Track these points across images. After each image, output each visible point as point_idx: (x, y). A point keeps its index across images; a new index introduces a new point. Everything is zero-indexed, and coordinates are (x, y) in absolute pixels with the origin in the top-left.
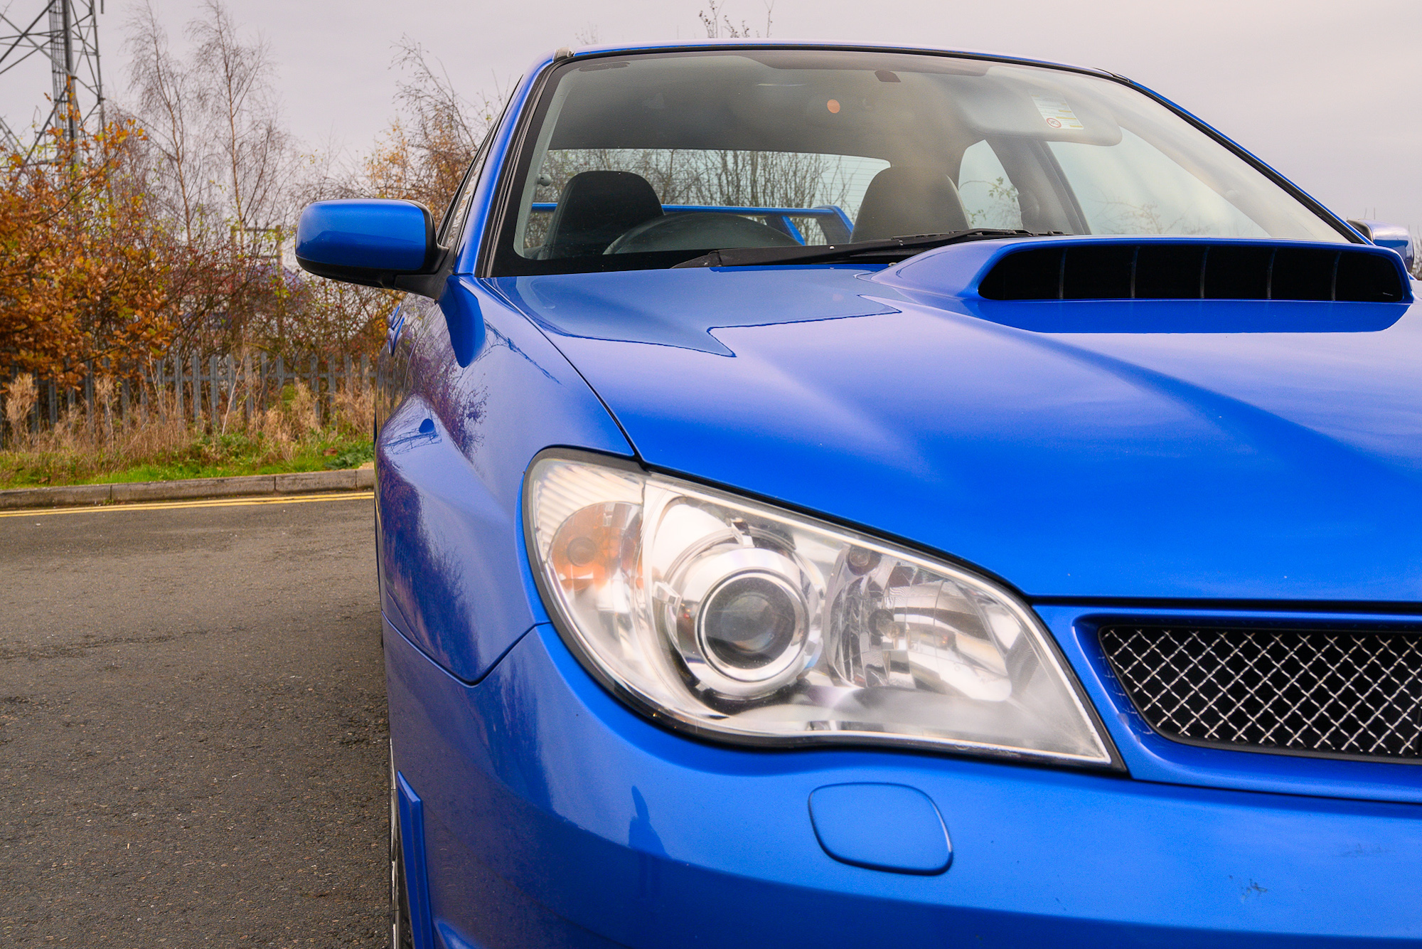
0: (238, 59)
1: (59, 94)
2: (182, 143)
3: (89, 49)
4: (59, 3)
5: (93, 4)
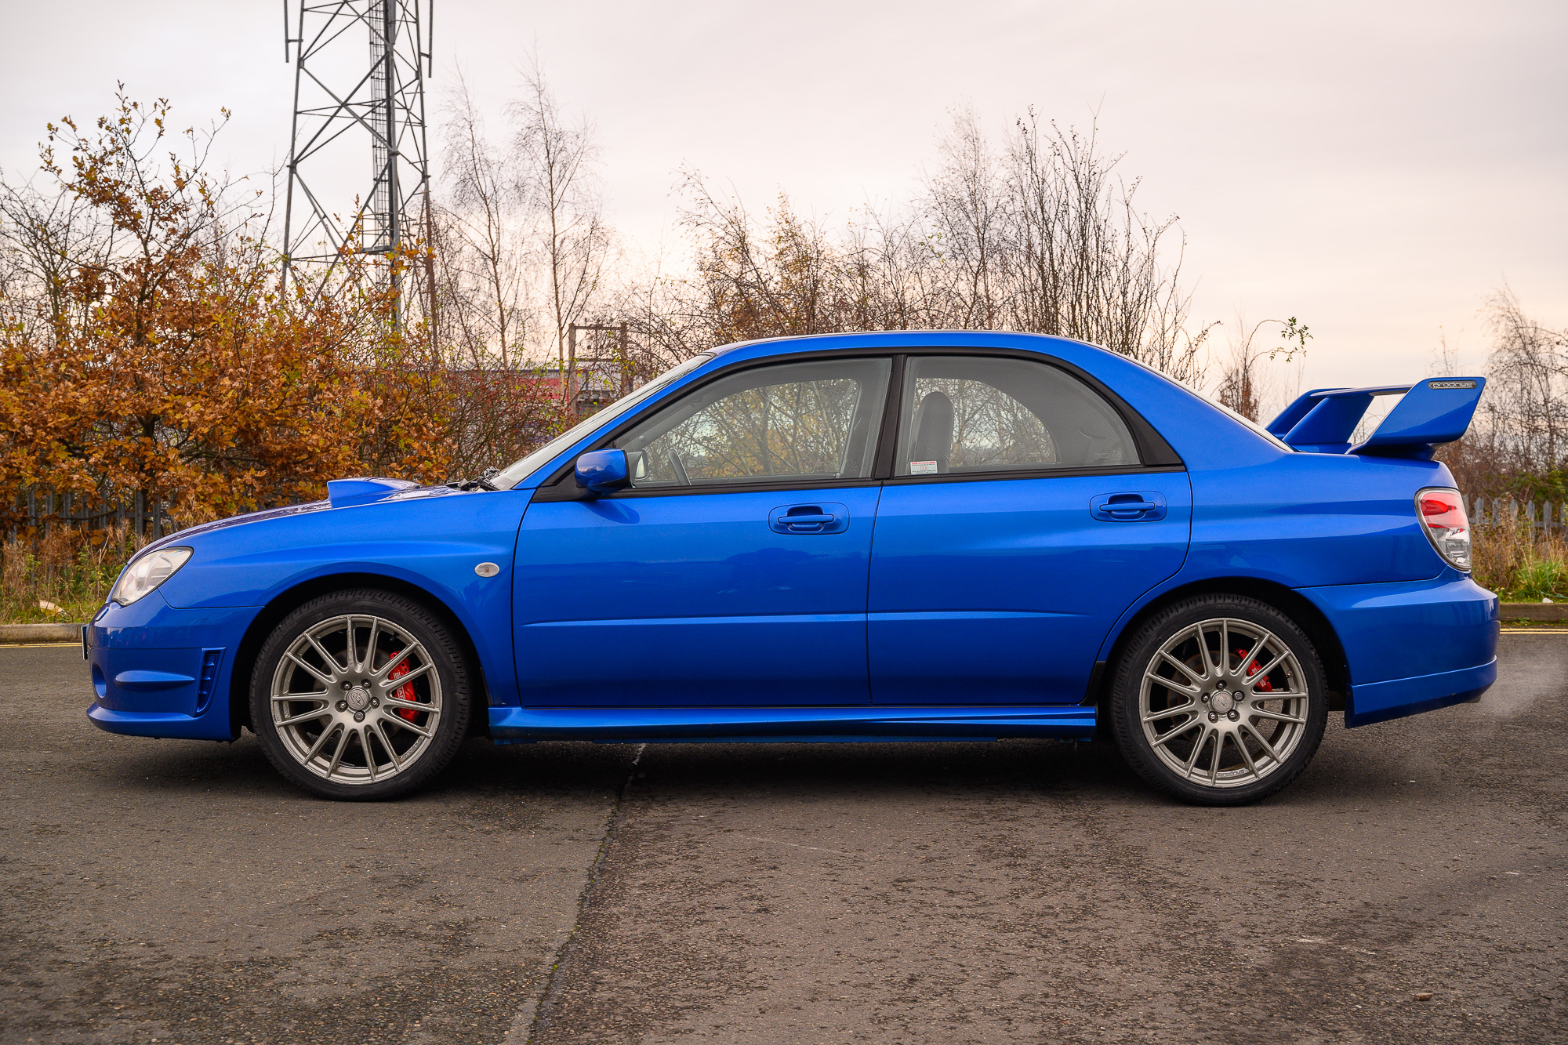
0: (560, 145)
1: (380, 172)
2: (498, 240)
3: (413, 119)
4: (382, 68)
5: (419, 66)
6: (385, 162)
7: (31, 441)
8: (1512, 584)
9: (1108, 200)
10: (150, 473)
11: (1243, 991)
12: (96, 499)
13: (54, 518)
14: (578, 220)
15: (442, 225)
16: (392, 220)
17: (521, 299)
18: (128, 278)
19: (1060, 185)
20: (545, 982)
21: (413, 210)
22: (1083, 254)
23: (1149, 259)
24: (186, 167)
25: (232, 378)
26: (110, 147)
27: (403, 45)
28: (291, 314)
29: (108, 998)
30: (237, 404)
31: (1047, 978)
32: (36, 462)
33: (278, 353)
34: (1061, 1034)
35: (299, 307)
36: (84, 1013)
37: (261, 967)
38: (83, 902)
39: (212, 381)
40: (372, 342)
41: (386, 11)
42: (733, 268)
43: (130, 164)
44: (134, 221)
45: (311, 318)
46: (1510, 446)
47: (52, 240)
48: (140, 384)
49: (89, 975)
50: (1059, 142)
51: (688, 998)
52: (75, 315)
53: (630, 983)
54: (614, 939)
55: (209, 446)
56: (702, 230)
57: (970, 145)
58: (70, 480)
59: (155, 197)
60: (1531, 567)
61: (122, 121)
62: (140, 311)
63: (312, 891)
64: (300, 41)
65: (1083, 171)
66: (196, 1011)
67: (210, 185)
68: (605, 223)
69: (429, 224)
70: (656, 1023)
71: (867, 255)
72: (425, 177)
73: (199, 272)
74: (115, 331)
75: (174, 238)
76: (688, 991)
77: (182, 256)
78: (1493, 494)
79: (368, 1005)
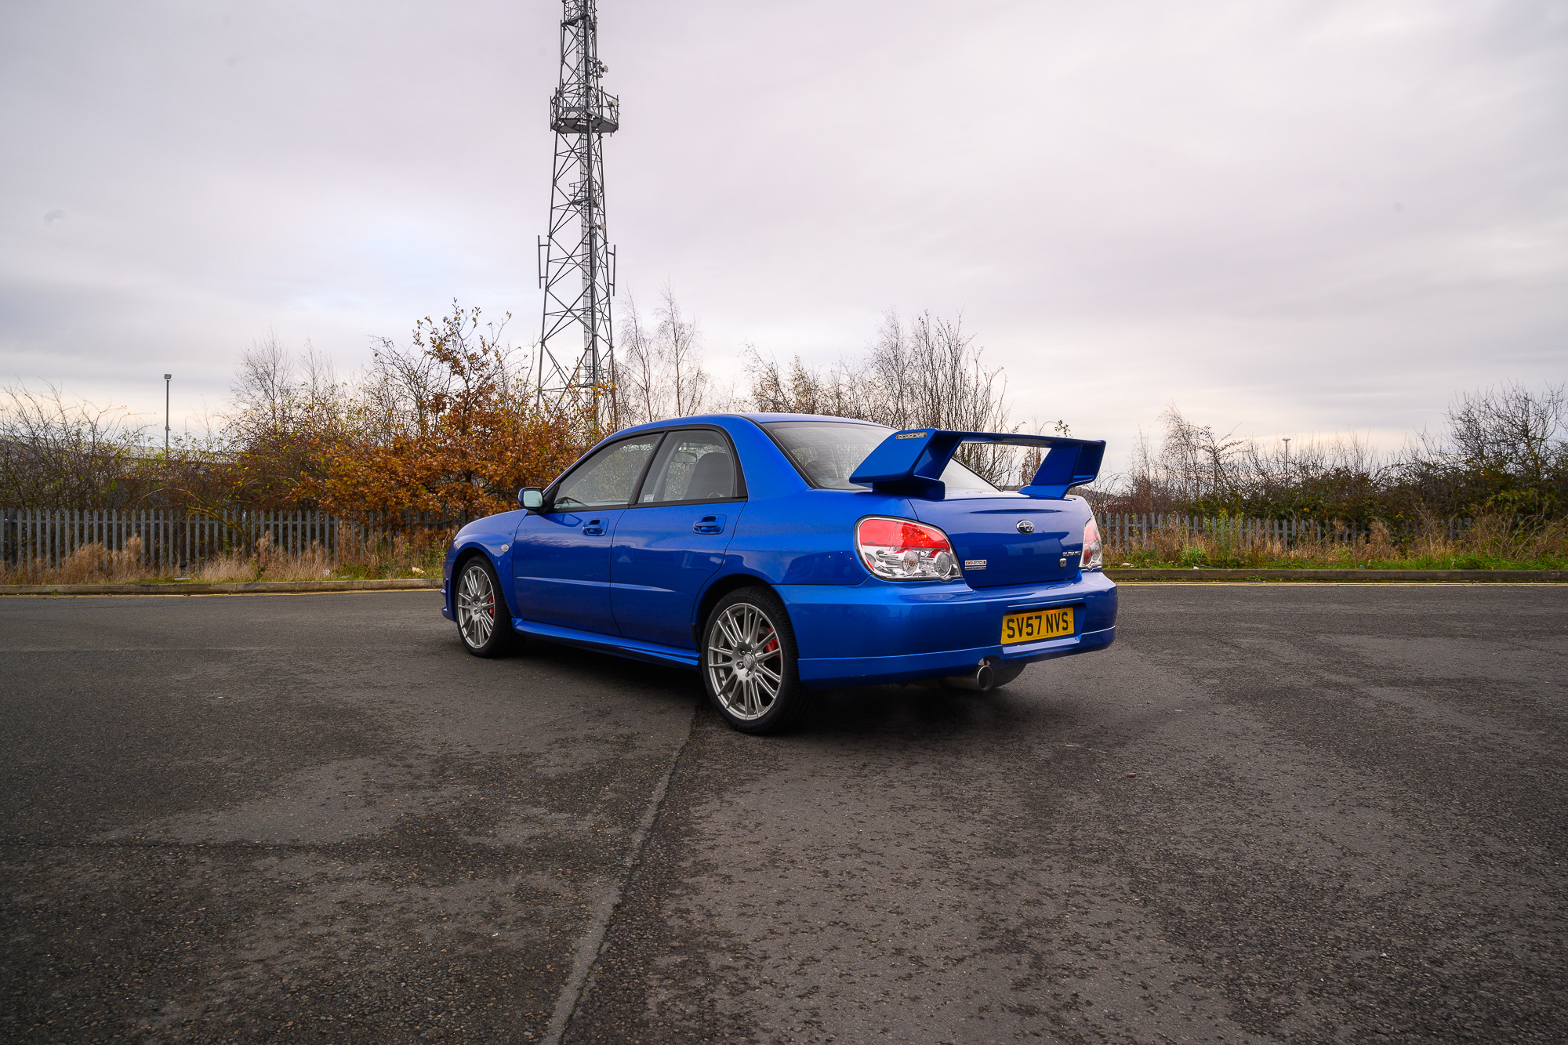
0: (682, 331)
1: (588, 345)
2: (649, 380)
3: (605, 317)
4: (589, 291)
5: (608, 290)
6: (590, 340)
7: (408, 484)
8: (1177, 559)
9: (967, 359)
10: (469, 501)
11: (1037, 772)
12: (441, 514)
13: (419, 524)
14: (691, 370)
15: (620, 372)
16: (594, 370)
17: (661, 411)
18: (458, 400)
19: (941, 350)
20: (673, 766)
21: (605, 364)
22: (953, 387)
23: (988, 390)
24: (489, 342)
25: (512, 452)
26: (449, 333)
27: (600, 279)
28: (542, 418)
29: (447, 773)
30: (514, 465)
31: (935, 765)
32: (410, 495)
33: (535, 439)
34: (942, 794)
35: (546, 415)
36: (434, 781)
37: (526, 758)
38: (434, 724)
39: (501, 453)
40: (584, 433)
41: (591, 262)
42: (771, 394)
43: (459, 341)
44: (462, 371)
45: (552, 421)
46: (1176, 487)
47: (419, 381)
48: (464, 455)
49: (437, 761)
50: (941, 329)
51: (748, 774)
52: (431, 419)
53: (717, 767)
54: (709, 743)
55: (500, 487)
56: (756, 374)
57: (894, 331)
58: (428, 504)
59: (472, 358)
60: (1187, 550)
61: (456, 319)
62: (464, 417)
63: (552, 719)
64: (547, 277)
65: (954, 343)
66: (493, 780)
67: (500, 352)
68: (704, 371)
69: (613, 371)
70: (731, 787)
71: (841, 387)
72: (611, 347)
73: (494, 397)
74: (452, 428)
75: (482, 379)
76: (747, 771)
77: (485, 390)
78: (1166, 512)
79: (581, 778)
